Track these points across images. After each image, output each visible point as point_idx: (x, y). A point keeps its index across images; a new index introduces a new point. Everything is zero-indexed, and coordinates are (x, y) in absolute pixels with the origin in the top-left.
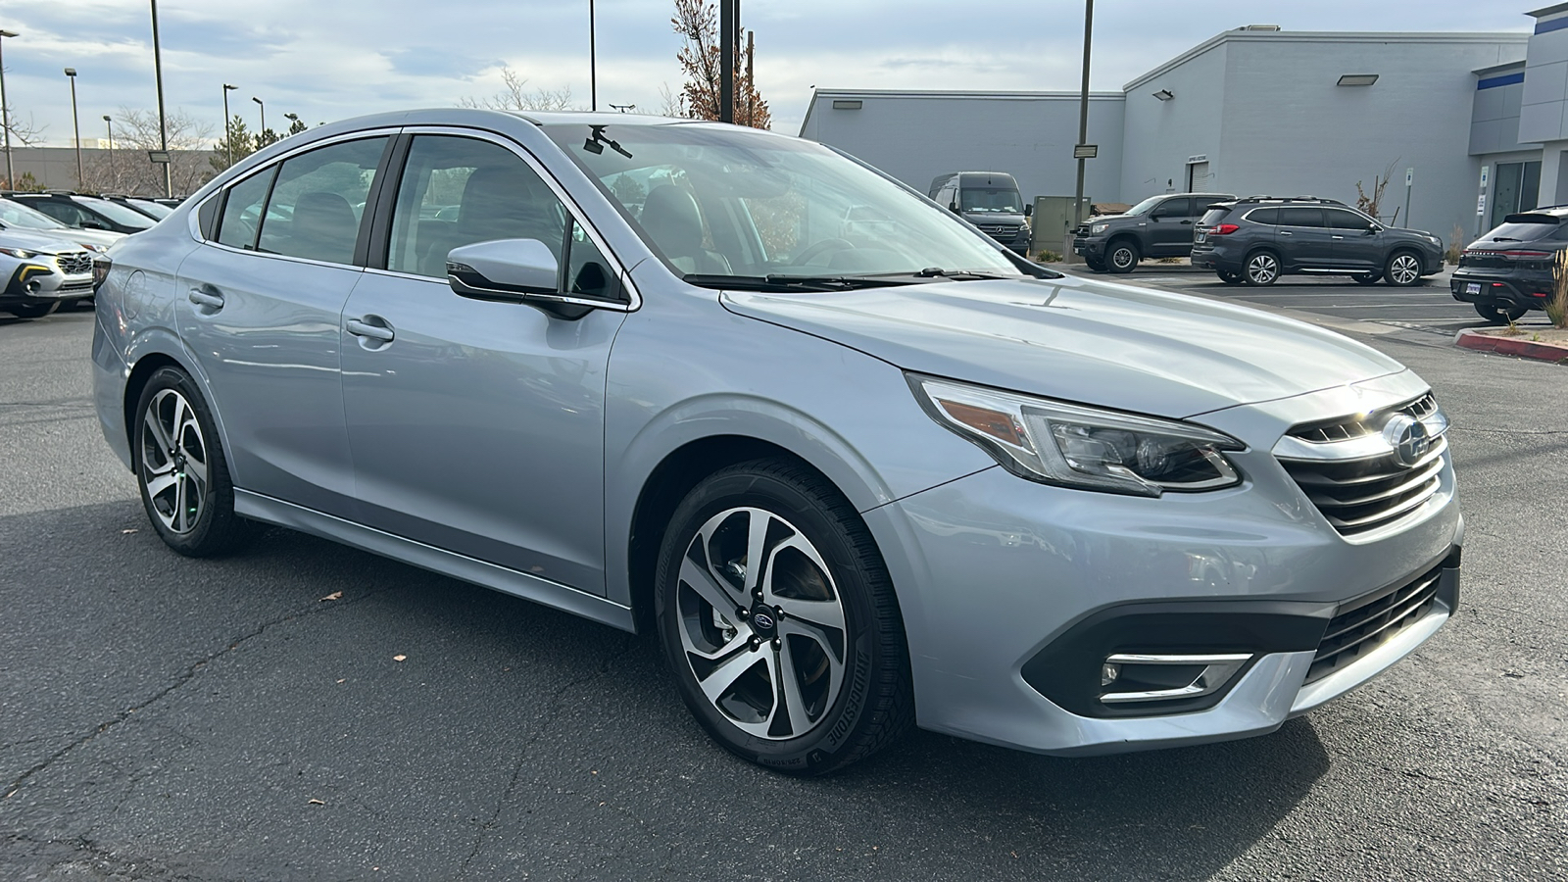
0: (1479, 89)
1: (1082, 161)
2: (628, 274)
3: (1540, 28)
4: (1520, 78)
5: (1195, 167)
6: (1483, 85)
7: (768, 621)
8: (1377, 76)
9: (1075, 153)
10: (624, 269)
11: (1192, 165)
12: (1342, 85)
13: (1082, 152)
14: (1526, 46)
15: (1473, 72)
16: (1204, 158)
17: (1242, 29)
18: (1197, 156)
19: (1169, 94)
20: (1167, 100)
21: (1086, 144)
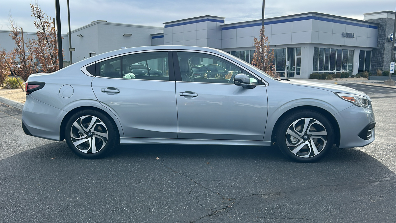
0: (152, 38)
1: (71, 52)
2: (263, 79)
3: (165, 27)
4: (163, 36)
5: (91, 54)
6: (153, 38)
7: (307, 137)
8: (132, 34)
9: (69, 50)
10: (261, 78)
11: (90, 54)
12: (125, 36)
13: (71, 50)
14: (163, 30)
15: (151, 35)
16: (94, 52)
17: (98, 21)
18: (92, 51)
19: (82, 35)
20: (81, 37)
21: (72, 48)
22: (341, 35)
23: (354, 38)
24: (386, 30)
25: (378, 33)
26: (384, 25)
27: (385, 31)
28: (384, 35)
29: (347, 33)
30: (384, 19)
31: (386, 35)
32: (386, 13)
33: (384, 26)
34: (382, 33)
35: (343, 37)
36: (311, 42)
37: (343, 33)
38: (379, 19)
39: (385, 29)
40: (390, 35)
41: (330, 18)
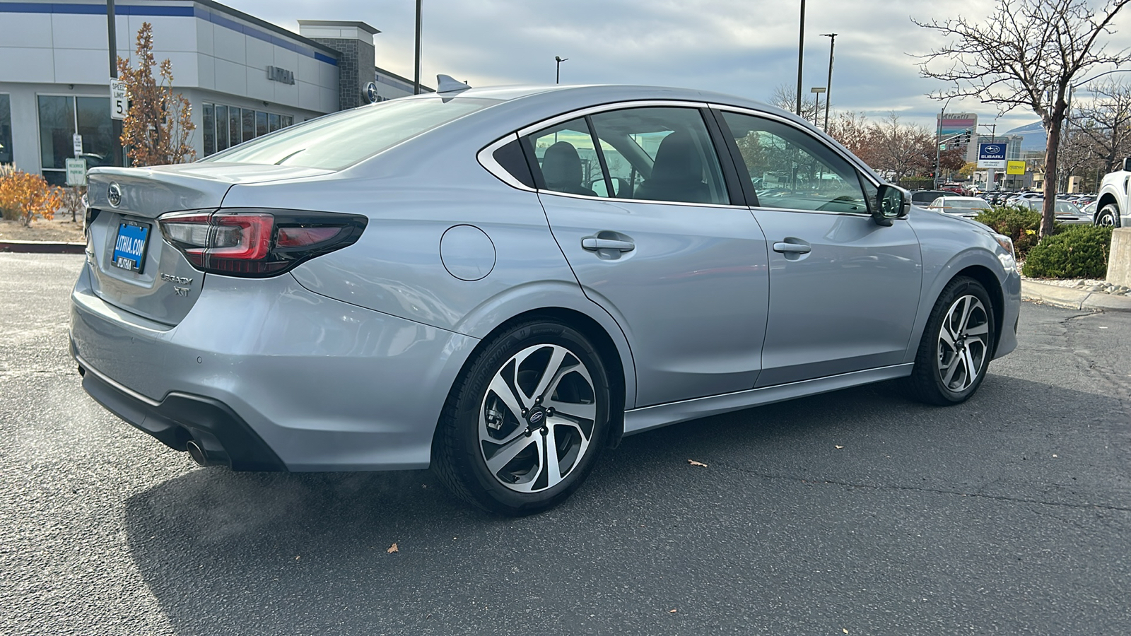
22: (264, 74)
23: (293, 85)
24: (358, 71)
25: (340, 78)
26: (352, 57)
27: (355, 75)
28: (355, 85)
29: (278, 70)
30: (351, 42)
31: (360, 84)
32: (355, 26)
33: (352, 60)
34: (348, 77)
35: (270, 77)
36: (197, 86)
37: (270, 68)
38: (338, 40)
39: (355, 68)
40: (366, 86)
41: (237, 20)
